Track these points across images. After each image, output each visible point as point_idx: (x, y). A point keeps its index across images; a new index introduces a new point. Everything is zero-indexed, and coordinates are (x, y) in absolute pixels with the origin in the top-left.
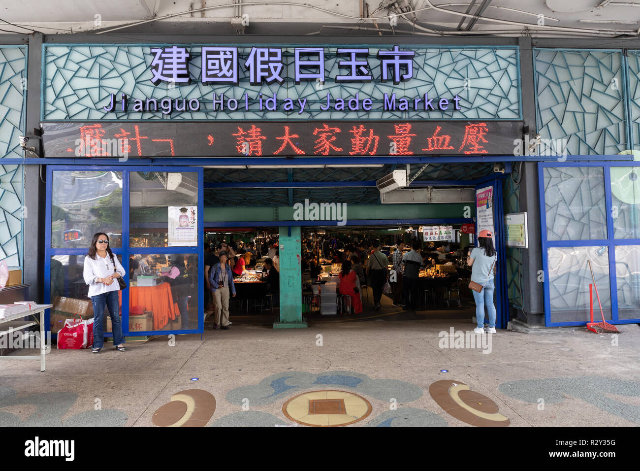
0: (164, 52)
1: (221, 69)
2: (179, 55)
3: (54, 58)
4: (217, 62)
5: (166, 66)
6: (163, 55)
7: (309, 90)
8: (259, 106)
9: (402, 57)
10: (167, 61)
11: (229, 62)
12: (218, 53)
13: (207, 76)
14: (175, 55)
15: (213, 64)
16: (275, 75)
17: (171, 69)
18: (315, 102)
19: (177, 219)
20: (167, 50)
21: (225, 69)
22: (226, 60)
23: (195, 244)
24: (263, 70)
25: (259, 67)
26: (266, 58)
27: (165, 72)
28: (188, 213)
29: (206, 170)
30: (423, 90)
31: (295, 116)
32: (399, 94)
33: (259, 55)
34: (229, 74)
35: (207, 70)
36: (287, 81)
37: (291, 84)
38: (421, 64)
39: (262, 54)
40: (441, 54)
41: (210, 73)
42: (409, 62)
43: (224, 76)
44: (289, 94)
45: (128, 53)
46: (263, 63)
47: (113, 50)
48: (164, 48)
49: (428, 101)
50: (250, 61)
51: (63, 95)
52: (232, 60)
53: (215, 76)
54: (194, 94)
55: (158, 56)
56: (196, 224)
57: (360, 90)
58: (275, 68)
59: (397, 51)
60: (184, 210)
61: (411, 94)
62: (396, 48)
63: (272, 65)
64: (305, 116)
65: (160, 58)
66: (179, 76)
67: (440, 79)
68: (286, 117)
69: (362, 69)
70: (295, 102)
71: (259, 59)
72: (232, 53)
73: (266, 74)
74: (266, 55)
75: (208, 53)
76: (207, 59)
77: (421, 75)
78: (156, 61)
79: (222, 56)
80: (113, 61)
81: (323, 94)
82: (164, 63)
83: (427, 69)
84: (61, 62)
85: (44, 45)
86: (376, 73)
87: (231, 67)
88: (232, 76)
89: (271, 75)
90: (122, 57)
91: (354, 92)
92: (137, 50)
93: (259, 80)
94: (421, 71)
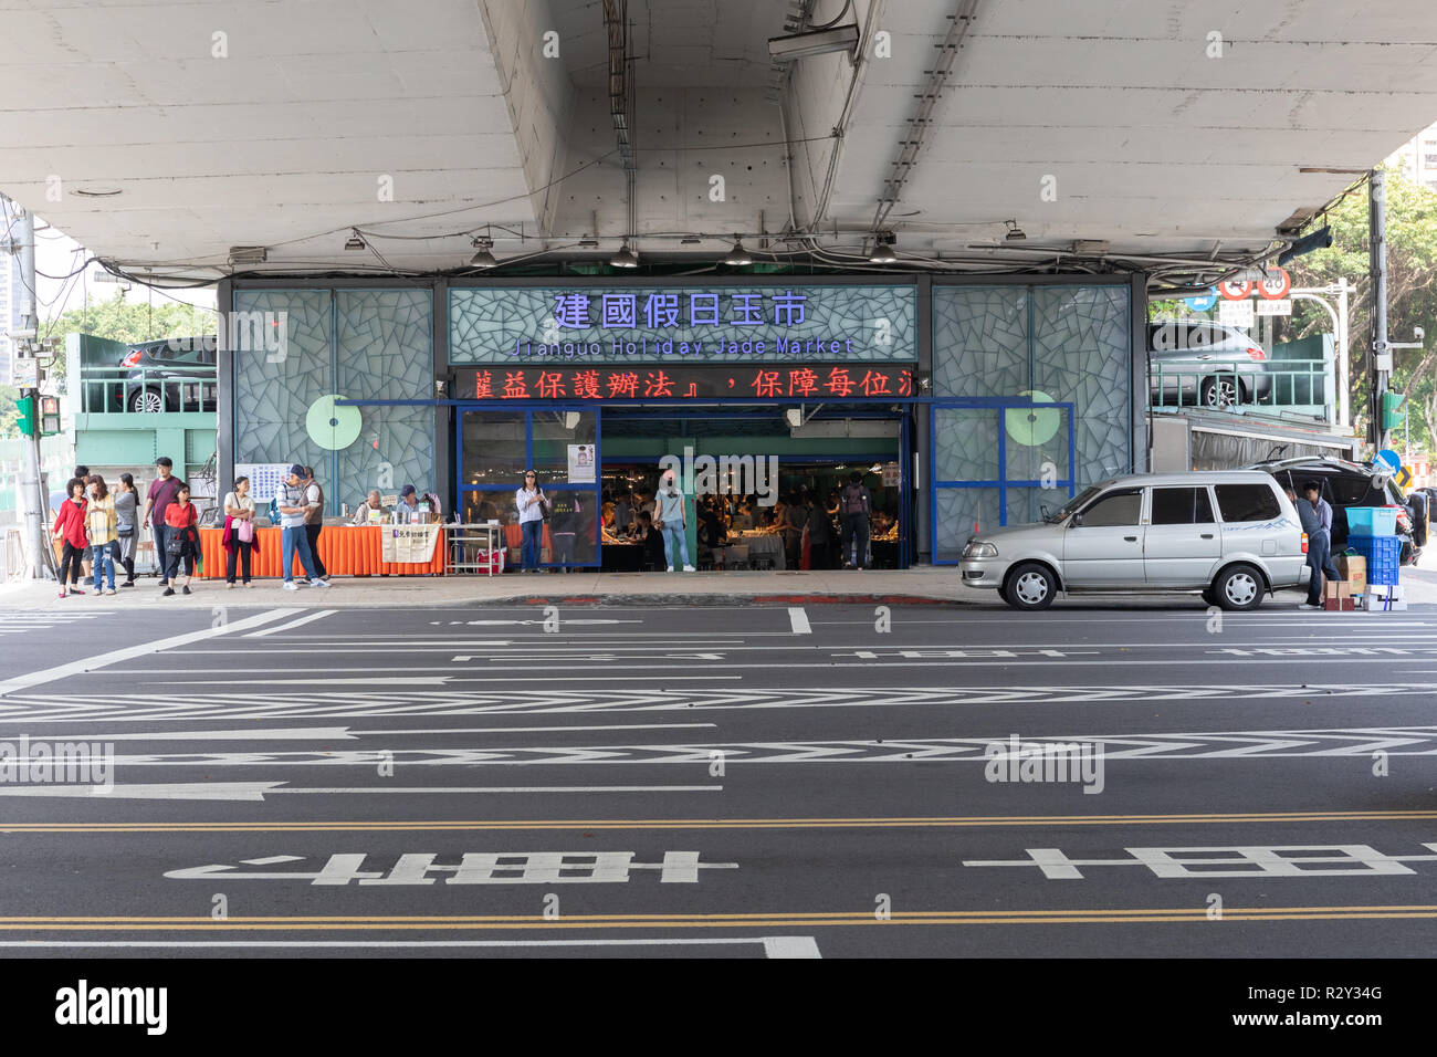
0: (566, 299)
1: (620, 316)
2: (581, 302)
3: (459, 301)
4: (617, 308)
5: (569, 313)
6: (567, 303)
7: (704, 332)
8: (656, 348)
9: (794, 302)
10: (569, 308)
11: (628, 309)
12: (617, 300)
13: (608, 322)
14: (577, 302)
15: (614, 311)
16: (672, 321)
17: (574, 316)
18: (709, 343)
19: (576, 457)
20: (569, 297)
21: (624, 315)
22: (625, 307)
23: (593, 481)
24: (660, 316)
25: (657, 313)
26: (663, 304)
27: (568, 319)
28: (587, 451)
29: (602, 408)
30: (817, 331)
31: (691, 358)
32: (793, 334)
33: (656, 302)
34: (628, 320)
35: (608, 316)
36: (683, 322)
37: (686, 326)
38: (815, 304)
39: (660, 301)
40: (836, 294)
41: (610, 319)
42: (801, 307)
43: (623, 322)
44: (684, 336)
45: (529, 296)
46: (660, 309)
47: (515, 293)
48: (566, 295)
49: (820, 342)
50: (648, 308)
51: (467, 338)
52: (630, 306)
53: (615, 322)
54: (593, 337)
55: (561, 304)
56: (594, 462)
57: (754, 331)
58: (672, 314)
59: (789, 297)
60: (582, 449)
61: (805, 335)
62: (789, 293)
63: (668, 311)
64: (700, 358)
65: (564, 305)
66: (581, 322)
67: (835, 319)
68: (681, 358)
69: (755, 314)
70: (690, 344)
71: (657, 305)
72: (630, 299)
73: (663, 320)
74: (663, 302)
75: (608, 300)
76: (607, 306)
77: (816, 316)
78: (559, 308)
79: (621, 303)
80: (515, 305)
81: (718, 335)
82: (567, 310)
83: (822, 309)
84: (466, 305)
85: (449, 289)
86: (770, 313)
87: (630, 314)
88: (631, 322)
89: (667, 320)
90: (524, 300)
91: (748, 333)
92: (538, 294)
93: (656, 326)
94: (815, 311)
